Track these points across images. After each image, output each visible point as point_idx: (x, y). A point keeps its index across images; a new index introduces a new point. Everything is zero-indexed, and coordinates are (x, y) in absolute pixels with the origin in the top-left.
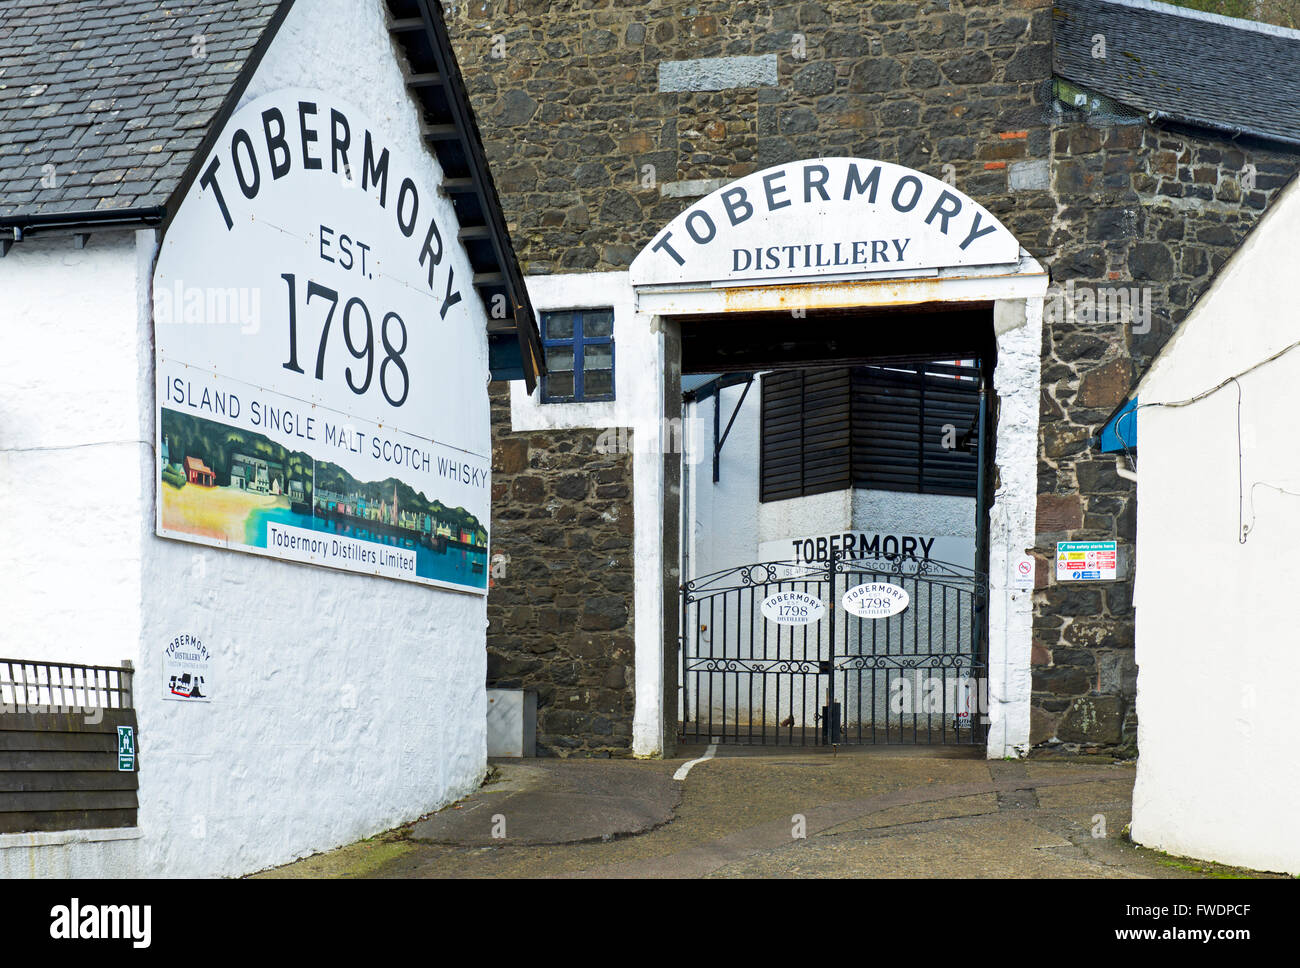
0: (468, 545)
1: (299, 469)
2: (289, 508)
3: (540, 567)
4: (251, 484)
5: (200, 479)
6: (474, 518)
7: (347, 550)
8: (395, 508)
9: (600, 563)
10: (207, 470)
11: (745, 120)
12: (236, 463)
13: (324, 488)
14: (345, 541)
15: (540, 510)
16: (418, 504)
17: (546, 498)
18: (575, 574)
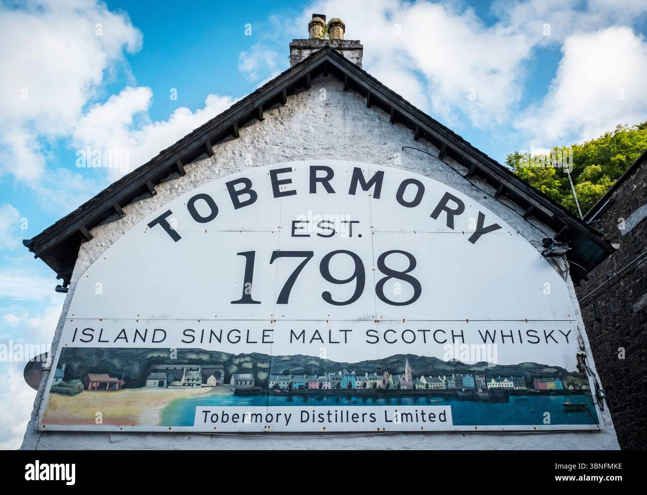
0: (551, 391)
1: (249, 366)
2: (233, 393)
4: (177, 383)
5: (102, 387)
6: (555, 367)
7: (325, 417)
8: (407, 376)
10: (116, 380)
12: (156, 371)
13: (286, 373)
14: (323, 409)
16: (448, 368)
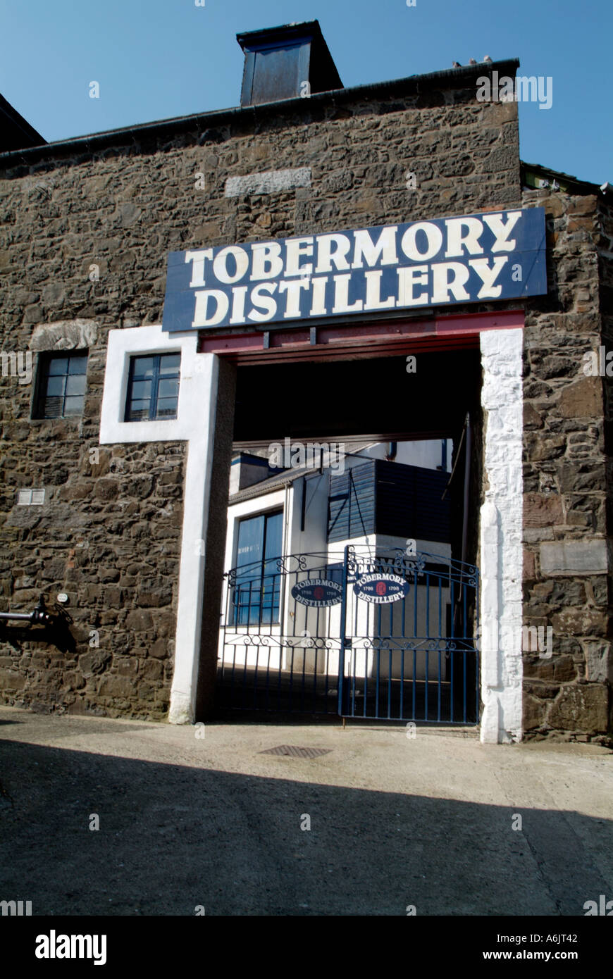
3: (110, 552)
9: (156, 550)
11: (286, 212)
15: (113, 506)
17: (120, 496)
18: (135, 559)
